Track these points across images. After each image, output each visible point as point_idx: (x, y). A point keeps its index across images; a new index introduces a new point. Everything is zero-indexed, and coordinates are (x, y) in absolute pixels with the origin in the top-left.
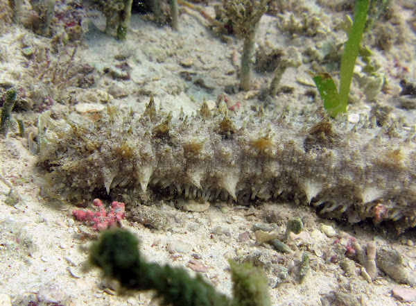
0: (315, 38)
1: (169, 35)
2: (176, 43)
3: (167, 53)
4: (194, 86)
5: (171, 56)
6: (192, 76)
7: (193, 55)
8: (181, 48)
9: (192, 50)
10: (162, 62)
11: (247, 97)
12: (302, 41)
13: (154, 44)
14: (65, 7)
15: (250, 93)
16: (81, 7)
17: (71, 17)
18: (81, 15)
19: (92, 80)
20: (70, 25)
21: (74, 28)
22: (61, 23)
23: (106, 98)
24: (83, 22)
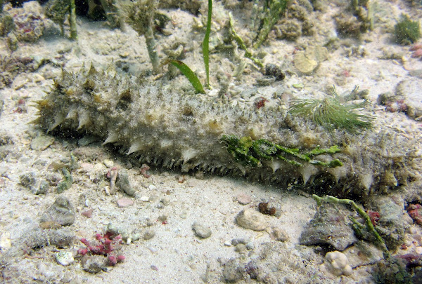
14: (26, 19)
16: (37, 19)
17: (29, 25)
18: (36, 24)
19: (32, 67)
20: (27, 31)
21: (30, 33)
22: (22, 30)
23: (39, 79)
24: (36, 28)
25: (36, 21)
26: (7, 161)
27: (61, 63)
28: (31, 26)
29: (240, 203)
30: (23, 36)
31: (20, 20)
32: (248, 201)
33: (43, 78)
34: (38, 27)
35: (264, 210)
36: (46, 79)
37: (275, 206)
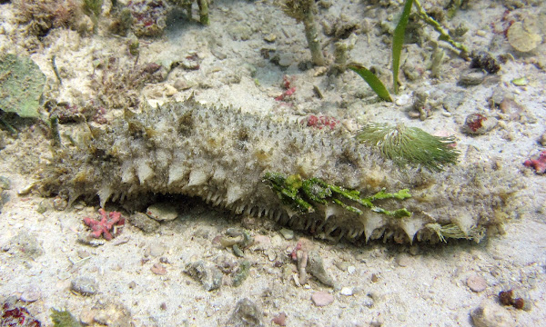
0: (388, 10)
1: (258, 10)
2: (263, 19)
3: (252, 29)
4: (270, 64)
5: (256, 31)
6: (270, 54)
7: (278, 29)
8: (267, 23)
9: (277, 24)
10: (247, 39)
11: (316, 74)
12: (376, 12)
13: (240, 23)
14: (145, 8)
15: (320, 70)
16: (158, 6)
17: (149, 16)
18: (157, 14)
19: (160, 76)
20: (148, 24)
21: (151, 26)
22: (141, 24)
23: (170, 93)
24: (158, 20)
25: (156, 9)
26: (161, 234)
27: (194, 64)
28: (152, 16)
29: (473, 291)
30: (143, 31)
31: (137, 9)
32: (482, 288)
33: (175, 90)
34: (161, 18)
35: (507, 301)
36: (179, 91)
37: (523, 297)
